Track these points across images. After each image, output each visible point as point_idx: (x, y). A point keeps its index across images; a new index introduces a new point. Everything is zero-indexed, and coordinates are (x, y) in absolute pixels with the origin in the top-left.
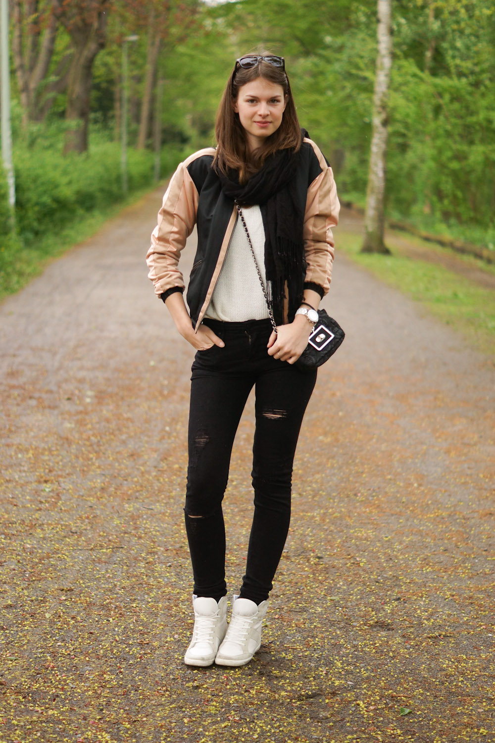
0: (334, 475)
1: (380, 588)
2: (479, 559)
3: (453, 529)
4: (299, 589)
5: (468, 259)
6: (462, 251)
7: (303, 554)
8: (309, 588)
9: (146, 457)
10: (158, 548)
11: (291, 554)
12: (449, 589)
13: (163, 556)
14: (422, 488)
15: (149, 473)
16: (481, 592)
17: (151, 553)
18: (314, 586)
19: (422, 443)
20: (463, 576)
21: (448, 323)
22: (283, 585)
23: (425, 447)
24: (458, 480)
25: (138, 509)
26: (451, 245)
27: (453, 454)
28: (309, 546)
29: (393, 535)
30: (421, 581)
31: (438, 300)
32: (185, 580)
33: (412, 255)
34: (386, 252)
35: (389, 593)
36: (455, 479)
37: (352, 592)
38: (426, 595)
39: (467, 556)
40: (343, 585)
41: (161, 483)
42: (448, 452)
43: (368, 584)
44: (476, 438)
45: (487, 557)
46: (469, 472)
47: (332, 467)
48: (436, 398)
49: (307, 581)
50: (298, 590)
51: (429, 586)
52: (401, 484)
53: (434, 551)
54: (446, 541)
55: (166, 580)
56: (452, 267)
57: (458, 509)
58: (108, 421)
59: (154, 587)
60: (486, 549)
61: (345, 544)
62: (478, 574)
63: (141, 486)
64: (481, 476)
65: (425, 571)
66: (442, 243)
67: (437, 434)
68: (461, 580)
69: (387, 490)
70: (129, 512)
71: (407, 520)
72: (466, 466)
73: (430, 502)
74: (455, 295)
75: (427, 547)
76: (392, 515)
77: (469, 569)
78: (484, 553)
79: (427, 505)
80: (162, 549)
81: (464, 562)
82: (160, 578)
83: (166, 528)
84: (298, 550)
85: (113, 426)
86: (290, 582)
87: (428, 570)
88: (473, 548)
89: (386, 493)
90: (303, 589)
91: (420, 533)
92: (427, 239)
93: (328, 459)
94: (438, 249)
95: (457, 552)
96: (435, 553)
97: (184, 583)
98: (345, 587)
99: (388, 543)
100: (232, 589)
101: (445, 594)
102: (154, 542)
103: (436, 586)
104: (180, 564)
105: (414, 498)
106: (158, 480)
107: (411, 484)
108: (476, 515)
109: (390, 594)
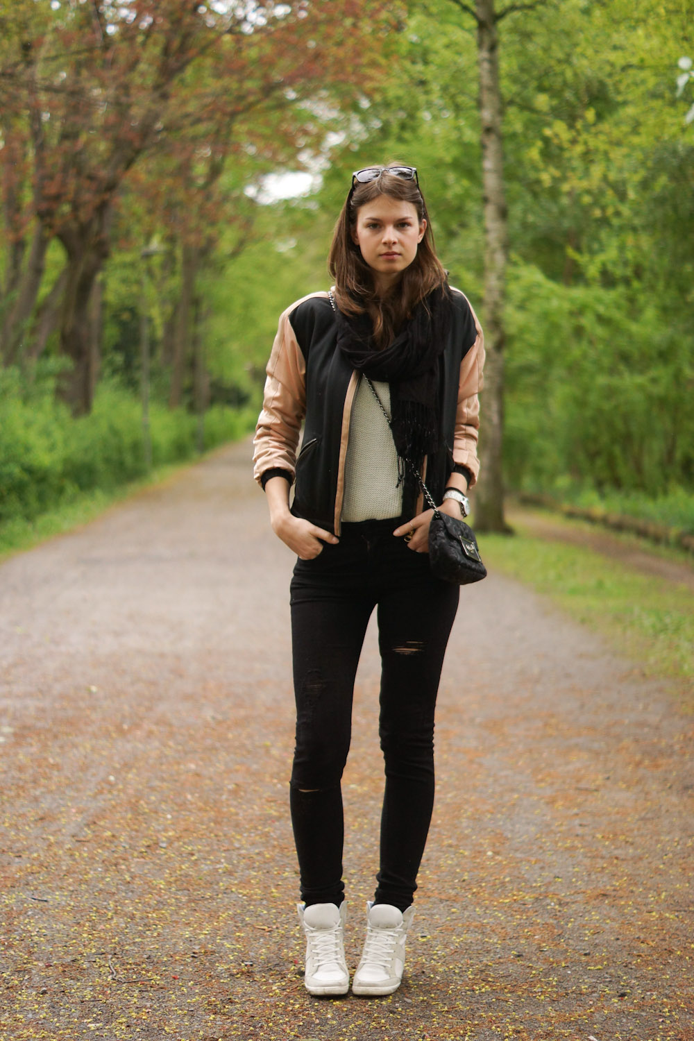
0: (360, 841)
1: (395, 1022)
2: (574, 968)
3: (539, 921)
4: (254, 1027)
5: (627, 539)
6: (619, 527)
7: (277, 968)
8: (271, 1024)
9: (63, 821)
10: (35, 963)
11: (256, 969)
12: (514, 1021)
13: (39, 975)
14: (499, 858)
15: (60, 844)
16: (568, 1024)
17: (19, 972)
18: (281, 1021)
19: (513, 790)
20: (542, 997)
21: (583, 621)
22: (229, 1021)
23: (516, 796)
24: (560, 844)
25: (23, 902)
26: (604, 521)
27: (559, 804)
28: (291, 954)
29: (436, 933)
30: (468, 1008)
31: (574, 592)
32: (63, 1016)
33: (545, 537)
34: (507, 531)
35: (408, 1030)
36: (556, 842)
37: (344, 1030)
38: (472, 1031)
39: (555, 965)
40: (333, 1018)
41: (74, 860)
42: (552, 802)
43: (376, 1015)
44: (600, 780)
45: (588, 965)
46: (580, 831)
47: (361, 829)
48: (546, 725)
49: (270, 1014)
50: (252, 1028)
51: (481, 1016)
52: (466, 853)
53: (500, 958)
54: (523, 941)
55: (30, 1016)
56: (601, 548)
57: (552, 889)
58: (21, 769)
59: (5, 1028)
60: (587, 952)
61: (353, 950)
62: (567, 994)
63: (41, 865)
64: (599, 836)
65: (477, 992)
66: (590, 519)
67: (540, 777)
68: (538, 1005)
69: (441, 862)
70: (7, 906)
71: (465, 908)
72: (577, 822)
73: (507, 879)
74: (600, 585)
75: (488, 952)
76: (441, 901)
77: (553, 987)
78: (583, 958)
79: (503, 884)
80: (41, 964)
81: (546, 975)
82: (20, 1012)
83: (58, 931)
84: (269, 962)
85: (26, 776)
86: (242, 1015)
87: (483, 990)
88: (566, 951)
89: (439, 866)
90: (261, 1027)
91: (482, 929)
92: (571, 515)
93: (357, 817)
94: (587, 528)
95: (538, 958)
96: (501, 960)
97: (59, 1021)
98: (335, 1022)
99: (425, 947)
100: (138, 1030)
101: (505, 1029)
102: (31, 953)
103: (491, 1017)
104: (62, 989)
105: (483, 874)
106: (72, 855)
107: (481, 853)
108: (580, 898)
109: (409, 1032)
